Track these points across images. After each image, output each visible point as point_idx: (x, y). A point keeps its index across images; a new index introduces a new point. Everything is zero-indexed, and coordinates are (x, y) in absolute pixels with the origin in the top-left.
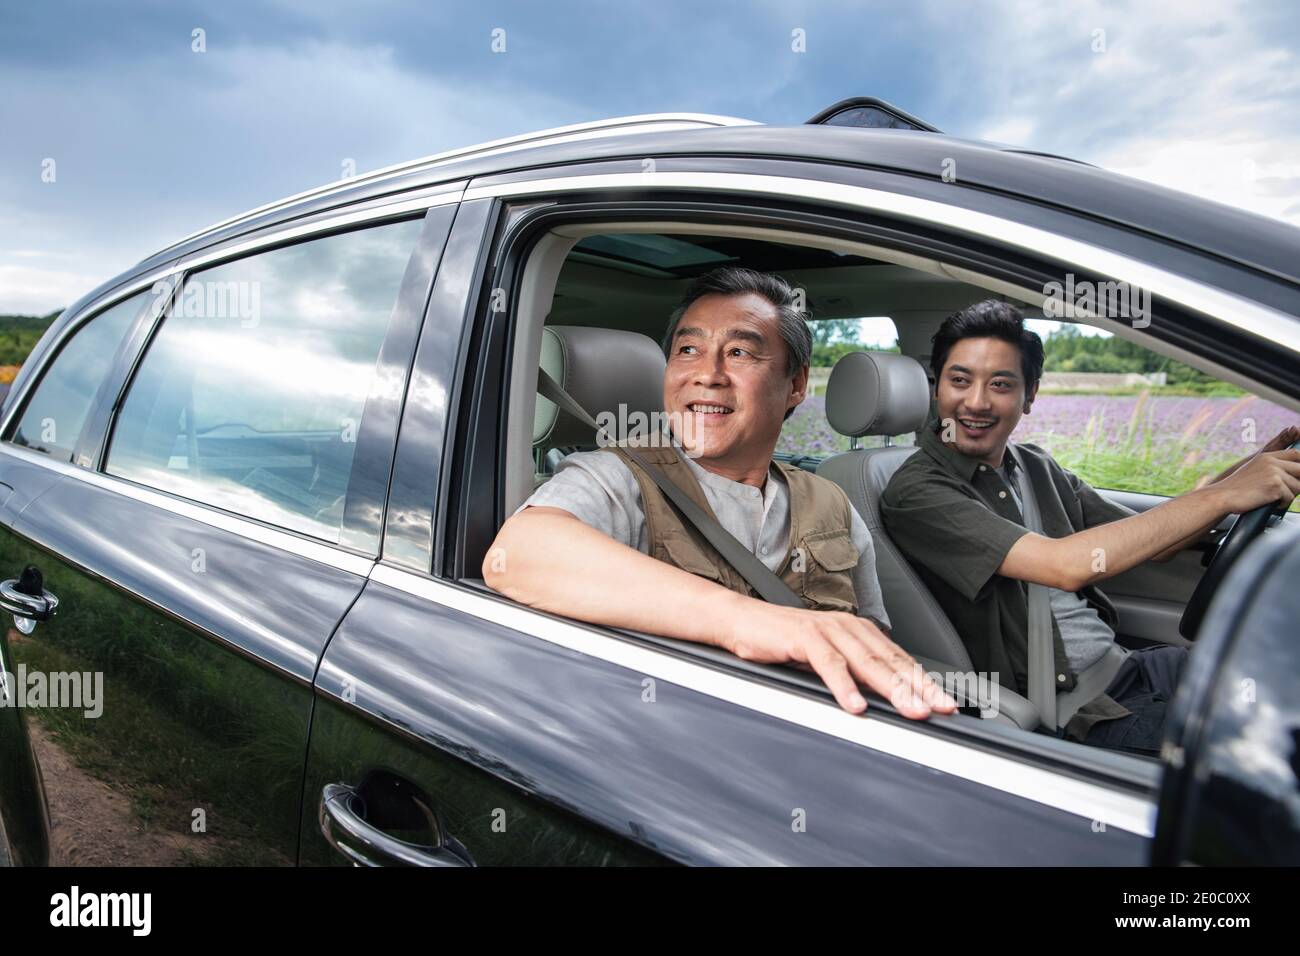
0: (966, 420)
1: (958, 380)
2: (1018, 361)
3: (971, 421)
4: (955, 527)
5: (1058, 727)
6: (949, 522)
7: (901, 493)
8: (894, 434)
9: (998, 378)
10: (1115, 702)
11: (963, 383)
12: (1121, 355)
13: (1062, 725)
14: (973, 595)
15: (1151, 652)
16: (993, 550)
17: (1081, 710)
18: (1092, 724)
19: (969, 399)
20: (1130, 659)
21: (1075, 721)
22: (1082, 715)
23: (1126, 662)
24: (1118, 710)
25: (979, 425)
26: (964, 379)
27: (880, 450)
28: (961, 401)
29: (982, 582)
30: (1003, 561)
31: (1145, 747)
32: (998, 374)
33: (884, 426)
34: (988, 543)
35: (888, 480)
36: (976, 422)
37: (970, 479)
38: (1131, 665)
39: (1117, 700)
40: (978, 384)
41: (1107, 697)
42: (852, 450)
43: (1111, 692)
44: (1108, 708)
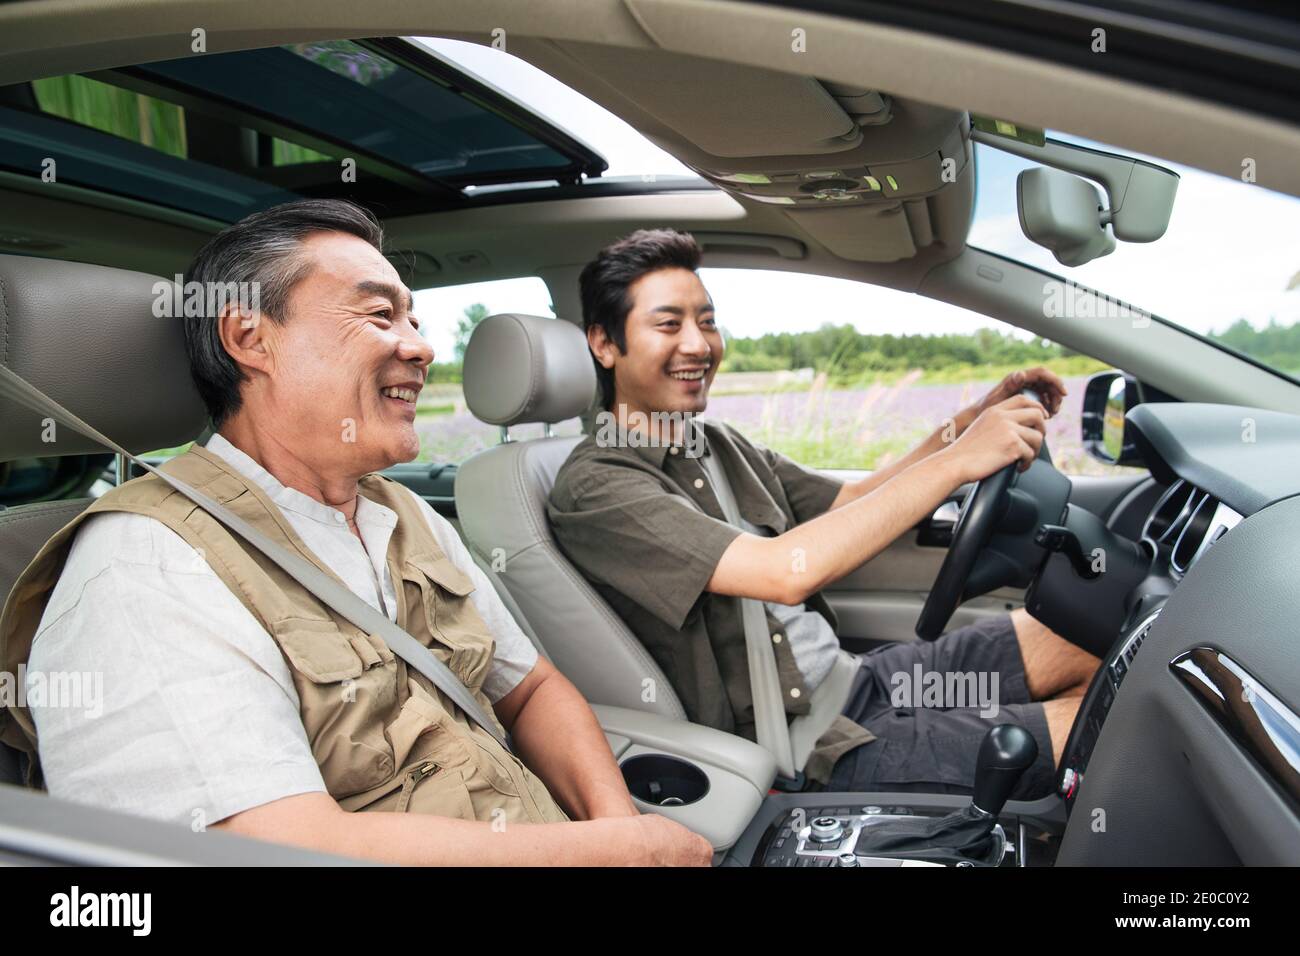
4: (649, 533)
5: (796, 772)
6: (642, 527)
7: (576, 488)
8: (555, 421)
10: (856, 725)
12: (771, 354)
13: (800, 769)
14: (679, 623)
15: (881, 655)
16: (699, 560)
17: (819, 743)
18: (834, 760)
20: (864, 667)
21: (816, 759)
22: (822, 749)
23: (858, 672)
24: (859, 734)
27: (539, 441)
29: (688, 604)
30: (712, 576)
31: (901, 780)
33: (540, 409)
34: (692, 552)
35: (553, 480)
37: (660, 466)
38: (864, 673)
39: (859, 721)
41: (846, 720)
42: (503, 443)
43: (849, 712)
44: (847, 734)
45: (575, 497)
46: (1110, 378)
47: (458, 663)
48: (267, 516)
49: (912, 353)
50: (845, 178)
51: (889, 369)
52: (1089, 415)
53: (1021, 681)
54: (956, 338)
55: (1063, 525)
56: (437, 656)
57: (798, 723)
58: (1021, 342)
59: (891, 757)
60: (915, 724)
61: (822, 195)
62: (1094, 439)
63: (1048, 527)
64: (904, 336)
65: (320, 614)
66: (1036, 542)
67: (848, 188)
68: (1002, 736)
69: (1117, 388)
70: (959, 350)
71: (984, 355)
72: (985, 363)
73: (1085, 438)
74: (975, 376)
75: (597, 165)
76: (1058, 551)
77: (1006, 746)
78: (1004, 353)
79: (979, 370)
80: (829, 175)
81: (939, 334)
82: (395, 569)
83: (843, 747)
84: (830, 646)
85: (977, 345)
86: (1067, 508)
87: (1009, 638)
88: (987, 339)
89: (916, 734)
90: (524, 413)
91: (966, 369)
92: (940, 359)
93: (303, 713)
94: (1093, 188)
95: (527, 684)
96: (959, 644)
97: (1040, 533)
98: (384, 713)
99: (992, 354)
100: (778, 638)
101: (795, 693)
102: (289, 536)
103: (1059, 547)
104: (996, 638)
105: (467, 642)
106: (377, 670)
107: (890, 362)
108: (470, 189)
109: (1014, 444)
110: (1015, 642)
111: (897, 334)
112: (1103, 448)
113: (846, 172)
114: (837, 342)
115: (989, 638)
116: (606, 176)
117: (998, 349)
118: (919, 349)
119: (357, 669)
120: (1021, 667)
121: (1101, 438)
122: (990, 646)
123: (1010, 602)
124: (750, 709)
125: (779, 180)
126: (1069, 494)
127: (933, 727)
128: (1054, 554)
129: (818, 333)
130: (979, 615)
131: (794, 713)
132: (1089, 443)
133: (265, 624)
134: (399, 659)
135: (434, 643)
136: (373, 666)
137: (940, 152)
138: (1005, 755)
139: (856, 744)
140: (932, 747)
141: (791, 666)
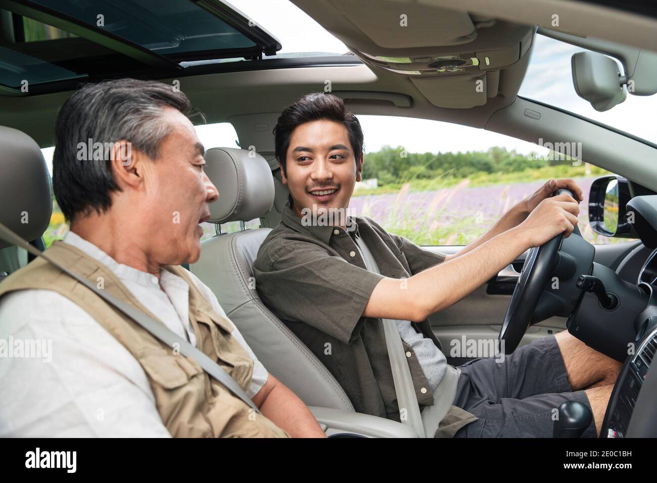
0: (315, 191)
1: (303, 159)
2: (346, 136)
3: (319, 191)
4: (324, 280)
6: (319, 277)
9: (335, 152)
10: (464, 411)
11: (307, 160)
15: (471, 366)
16: (358, 295)
17: (441, 424)
18: (453, 434)
19: (315, 172)
20: (463, 374)
21: (441, 434)
22: (444, 428)
23: (461, 377)
24: (467, 416)
25: (326, 193)
26: (306, 157)
28: (309, 176)
29: (352, 326)
30: (367, 306)
32: (334, 148)
36: (323, 191)
37: (328, 242)
38: (464, 378)
39: (465, 408)
40: (320, 157)
41: (456, 408)
42: (217, 235)
43: (458, 403)
44: (459, 417)
45: (273, 261)
46: (606, 181)
47: (237, 375)
48: (114, 283)
49: (446, 165)
50: (460, 59)
51: (429, 177)
52: (593, 204)
53: (565, 378)
54: (475, 154)
55: (591, 275)
56: (225, 370)
57: (426, 412)
58: (521, 156)
59: (490, 430)
60: (503, 408)
61: (443, 70)
62: (597, 220)
63: (584, 276)
64: (440, 154)
65: (155, 345)
66: (577, 286)
67: (459, 65)
68: (569, 408)
69: (612, 186)
70: (479, 163)
71: (495, 166)
72: (496, 171)
73: (591, 220)
74: (490, 181)
75: (273, 45)
76: (590, 291)
77: (572, 414)
78: (510, 164)
79: (492, 176)
80: (449, 57)
81: (464, 152)
82: (192, 316)
83: (458, 425)
84: (441, 361)
85: (490, 159)
86: (593, 265)
87: (555, 351)
88: (498, 154)
89: (504, 414)
90: (233, 214)
91: (484, 176)
92: (466, 170)
93: (158, 407)
94: (615, 62)
95: (263, 391)
96: (522, 357)
97: (580, 280)
98: (202, 407)
99: (501, 165)
100: (409, 354)
101: (424, 391)
102: (129, 296)
103: (592, 289)
104: (546, 352)
105: (239, 361)
106: (195, 380)
107: (431, 173)
108: (184, 64)
109: (562, 221)
110: (559, 353)
111: (435, 153)
112: (603, 226)
113: (461, 56)
114: (393, 159)
115: (542, 352)
116: (279, 54)
117: (505, 161)
118: (450, 163)
119: (184, 380)
120: (564, 370)
121: (602, 220)
122: (543, 357)
123: (550, 329)
124: (396, 401)
125: (417, 61)
126: (593, 256)
127: (515, 409)
128: (587, 293)
129: (379, 153)
130: (534, 337)
131: (424, 404)
132: (595, 223)
133: (131, 352)
134: (205, 372)
135: (220, 362)
136: (193, 377)
137: (520, 43)
138: (572, 420)
139: (466, 423)
140: (516, 422)
141: (419, 373)
